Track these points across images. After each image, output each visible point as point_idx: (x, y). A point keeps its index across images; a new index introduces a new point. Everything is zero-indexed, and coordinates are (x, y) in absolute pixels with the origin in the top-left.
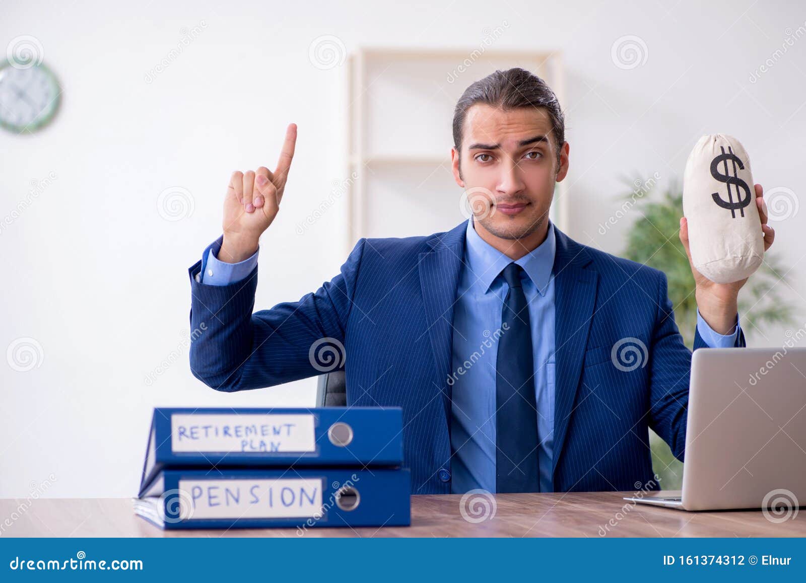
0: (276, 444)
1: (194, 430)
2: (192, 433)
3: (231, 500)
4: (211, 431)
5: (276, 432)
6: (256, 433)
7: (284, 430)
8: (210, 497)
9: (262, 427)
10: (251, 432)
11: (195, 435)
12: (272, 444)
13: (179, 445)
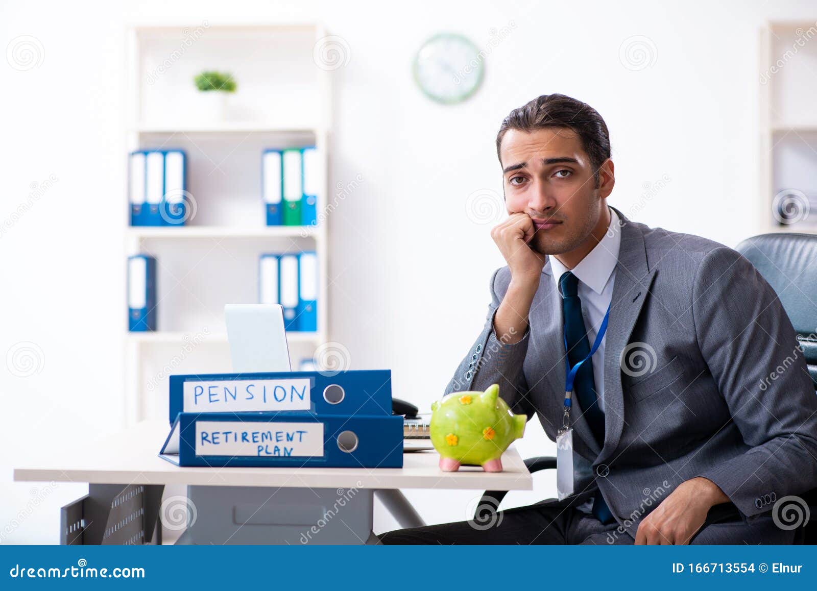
0: (289, 450)
1: (215, 436)
2: (213, 438)
3: (229, 397)
4: (231, 437)
5: (290, 438)
6: (271, 439)
7: (297, 436)
8: (210, 395)
9: (277, 433)
10: (267, 437)
11: (216, 441)
12: (285, 448)
13: (202, 449)
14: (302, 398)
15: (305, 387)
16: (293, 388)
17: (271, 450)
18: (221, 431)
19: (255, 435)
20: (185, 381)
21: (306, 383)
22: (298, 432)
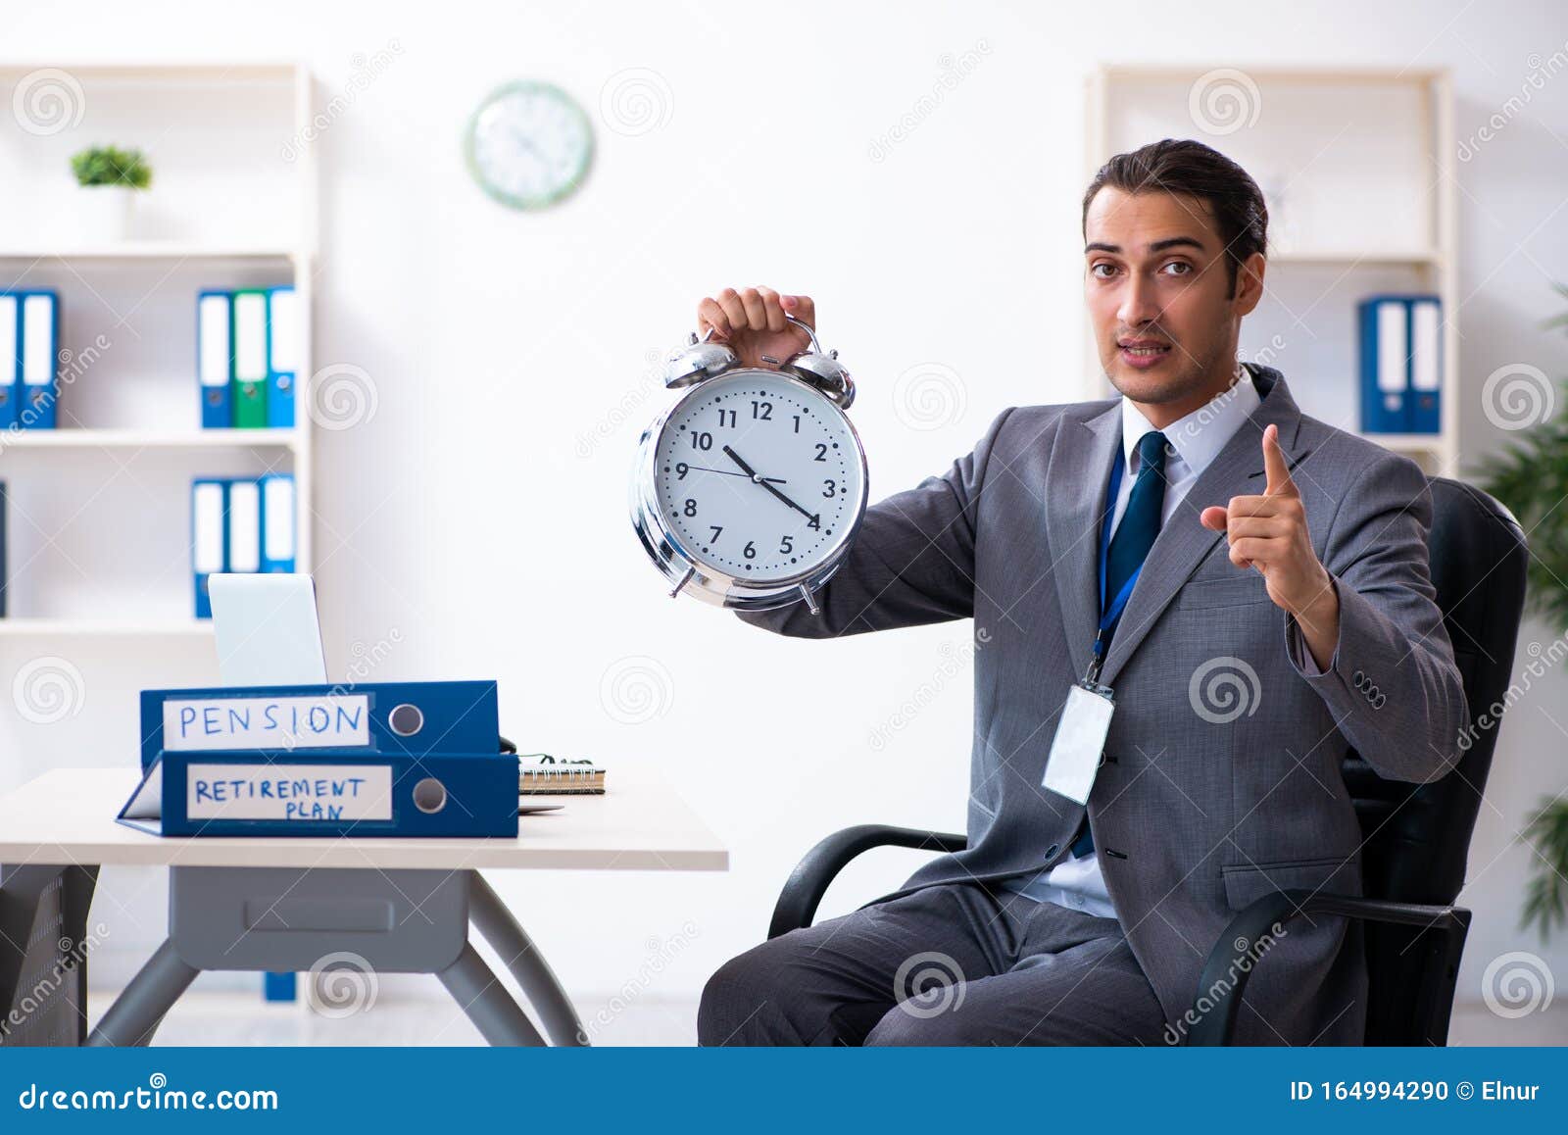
0: (336, 809)
1: (219, 787)
2: (216, 791)
3: (238, 725)
4: (244, 789)
5: (338, 791)
6: (308, 792)
7: (349, 787)
8: (207, 722)
10: (301, 788)
11: (220, 795)
12: (331, 807)
13: (198, 809)
14: (354, 726)
15: (359, 709)
16: (340, 710)
17: (308, 810)
18: (229, 779)
19: (282, 786)
20: (165, 699)
21: (361, 702)
22: (351, 780)
